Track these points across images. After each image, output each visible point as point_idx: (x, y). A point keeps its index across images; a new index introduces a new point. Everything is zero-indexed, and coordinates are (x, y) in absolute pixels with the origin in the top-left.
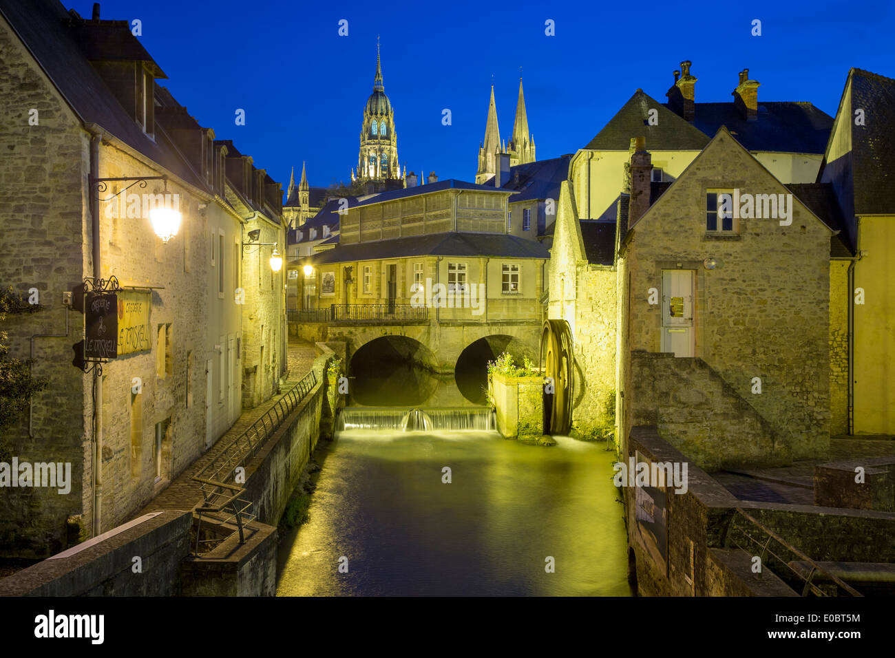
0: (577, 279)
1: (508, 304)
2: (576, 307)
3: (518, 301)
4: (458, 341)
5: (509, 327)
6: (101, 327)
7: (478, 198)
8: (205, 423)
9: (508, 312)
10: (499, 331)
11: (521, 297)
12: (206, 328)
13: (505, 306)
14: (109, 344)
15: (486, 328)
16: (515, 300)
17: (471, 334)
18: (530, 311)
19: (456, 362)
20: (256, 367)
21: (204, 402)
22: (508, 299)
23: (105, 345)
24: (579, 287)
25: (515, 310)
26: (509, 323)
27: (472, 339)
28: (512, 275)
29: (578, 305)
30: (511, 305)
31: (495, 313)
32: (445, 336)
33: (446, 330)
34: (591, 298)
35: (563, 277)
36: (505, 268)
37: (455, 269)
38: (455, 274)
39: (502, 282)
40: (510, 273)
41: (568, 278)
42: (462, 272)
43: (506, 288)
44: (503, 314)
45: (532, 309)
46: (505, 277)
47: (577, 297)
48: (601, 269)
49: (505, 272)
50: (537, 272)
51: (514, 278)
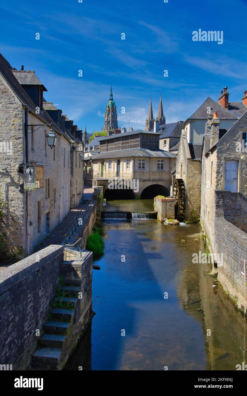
0: (187, 164)
1: (160, 173)
2: (187, 174)
4: (142, 186)
6: (30, 178)
7: (149, 136)
8: (60, 214)
9: (160, 176)
11: (164, 171)
12: (60, 180)
13: (158, 174)
14: (33, 185)
15: (152, 182)
16: (162, 172)
17: (147, 184)
19: (141, 193)
20: (74, 195)
21: (59, 206)
22: (159, 172)
23: (31, 185)
24: (189, 167)
25: (162, 175)
26: (160, 180)
27: (147, 186)
28: (161, 163)
31: (155, 177)
34: (192, 171)
35: (182, 164)
36: (159, 161)
37: (141, 161)
38: (141, 163)
39: (157, 166)
40: (160, 163)
41: (184, 164)
42: (143, 162)
43: (158, 168)
44: (157, 177)
45: (168, 175)
46: (159, 164)
47: (187, 171)
48: (196, 161)
49: (158, 162)
50: (170, 162)
51: (162, 164)
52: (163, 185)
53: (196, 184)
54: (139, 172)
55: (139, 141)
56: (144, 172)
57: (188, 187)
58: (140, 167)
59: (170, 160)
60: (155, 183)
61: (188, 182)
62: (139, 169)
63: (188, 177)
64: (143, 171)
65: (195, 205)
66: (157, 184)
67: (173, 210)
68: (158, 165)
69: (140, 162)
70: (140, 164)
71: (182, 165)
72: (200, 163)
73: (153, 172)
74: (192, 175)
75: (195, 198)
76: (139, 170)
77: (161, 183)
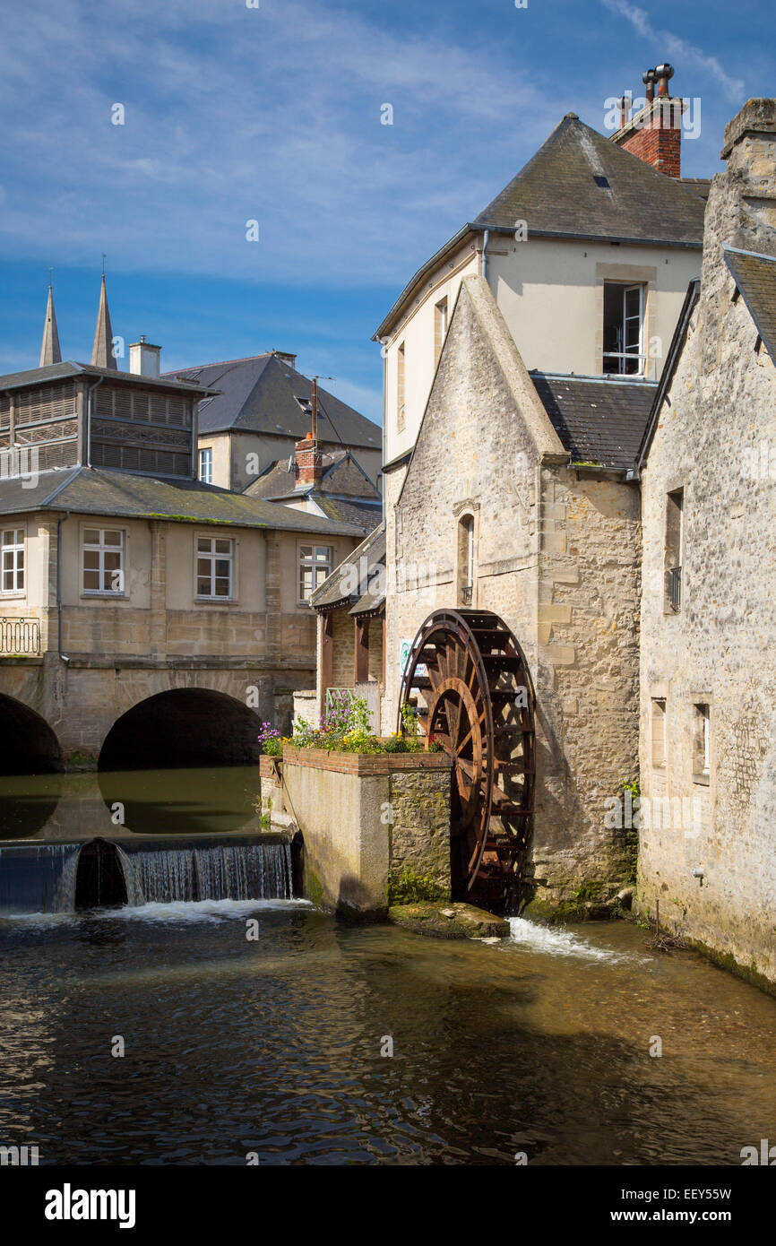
0: (542, 499)
1: (210, 622)
2: (541, 572)
3: (229, 616)
4: (105, 700)
5: (212, 674)
7: (136, 400)
9: (210, 639)
10: (192, 682)
11: (236, 609)
13: (202, 626)
15: (166, 675)
16: (223, 614)
17: (133, 685)
18: (254, 639)
19: (99, 746)
22: (210, 614)
24: (549, 521)
25: (224, 635)
26: (214, 664)
27: (134, 697)
28: (218, 562)
29: (545, 566)
30: (215, 626)
31: (183, 641)
32: (76, 689)
33: (76, 677)
34: (574, 551)
35: (467, 511)
36: (204, 547)
37: (97, 541)
38: (97, 553)
39: (197, 576)
40: (214, 556)
41: (488, 511)
42: (113, 549)
43: (204, 588)
44: (198, 644)
45: (258, 634)
46: (204, 566)
47: (542, 546)
48: (598, 476)
49: (203, 555)
50: (267, 557)
51: (223, 567)
52: (229, 693)
53: (604, 641)
54: (89, 608)
55: (79, 422)
56: (116, 610)
57: (549, 663)
58: (91, 581)
59: (267, 541)
60: (182, 682)
61: (548, 623)
62: (90, 591)
63: (549, 593)
64: (112, 604)
65: (594, 792)
66: (196, 686)
67: (440, 832)
68: (199, 574)
69: (91, 548)
70: (91, 559)
71: (467, 522)
72: (625, 489)
73: (174, 616)
74: (573, 579)
75: (598, 740)
76: (86, 598)
77: (220, 683)
